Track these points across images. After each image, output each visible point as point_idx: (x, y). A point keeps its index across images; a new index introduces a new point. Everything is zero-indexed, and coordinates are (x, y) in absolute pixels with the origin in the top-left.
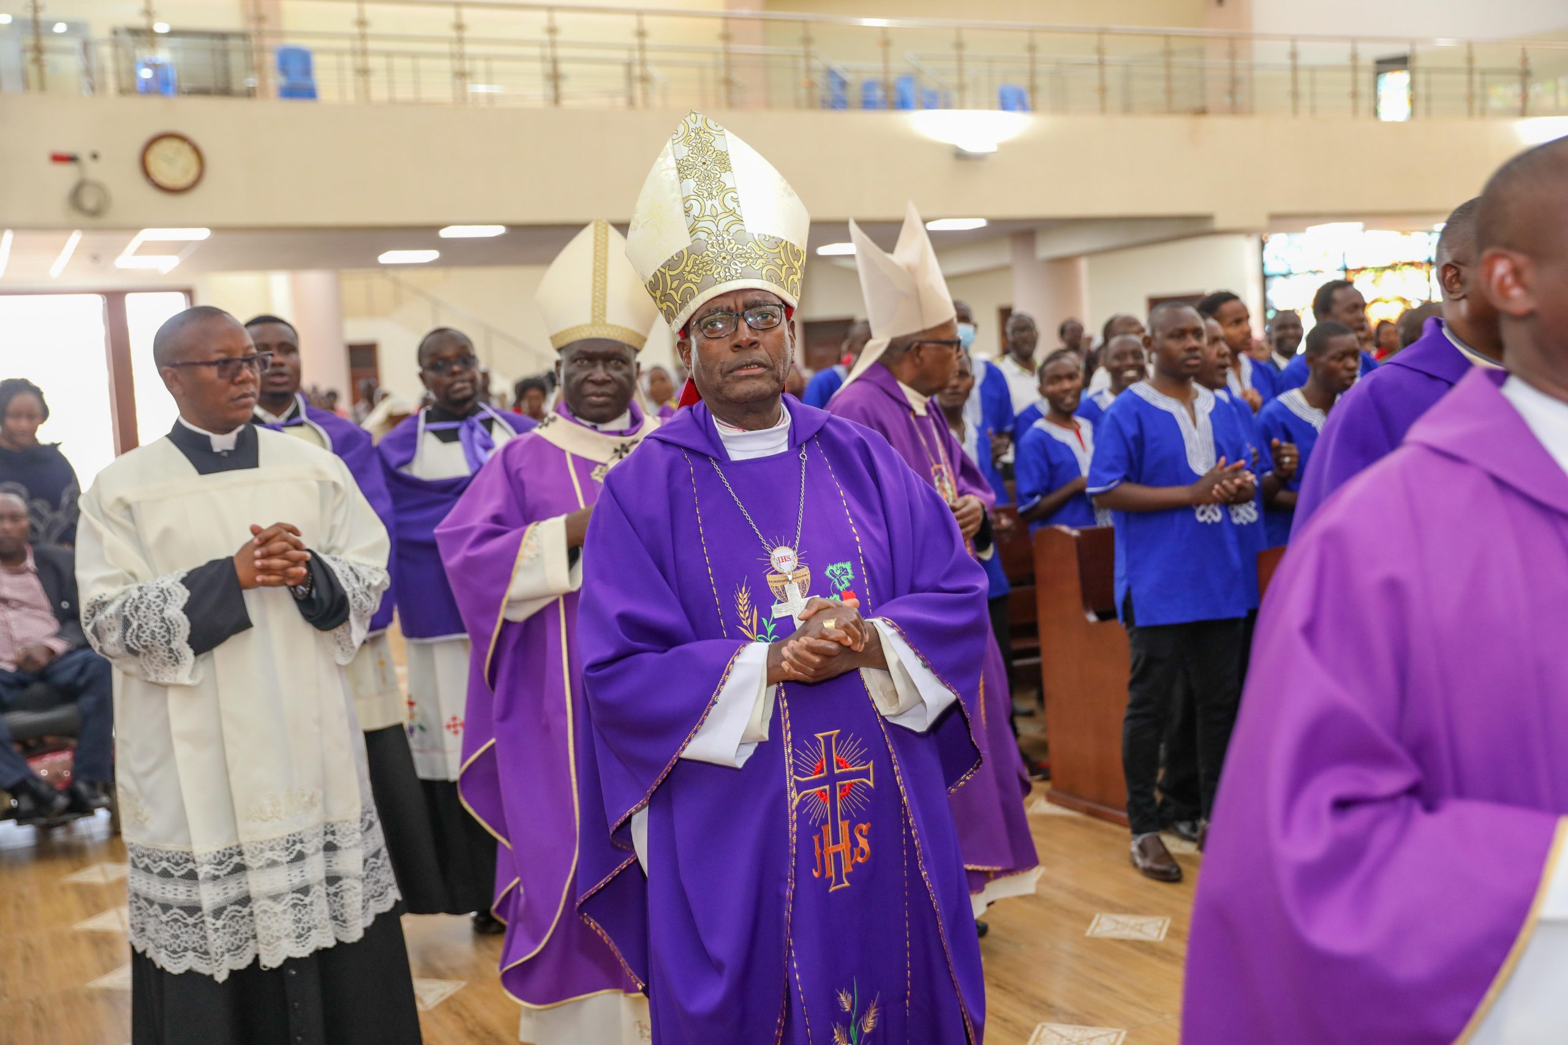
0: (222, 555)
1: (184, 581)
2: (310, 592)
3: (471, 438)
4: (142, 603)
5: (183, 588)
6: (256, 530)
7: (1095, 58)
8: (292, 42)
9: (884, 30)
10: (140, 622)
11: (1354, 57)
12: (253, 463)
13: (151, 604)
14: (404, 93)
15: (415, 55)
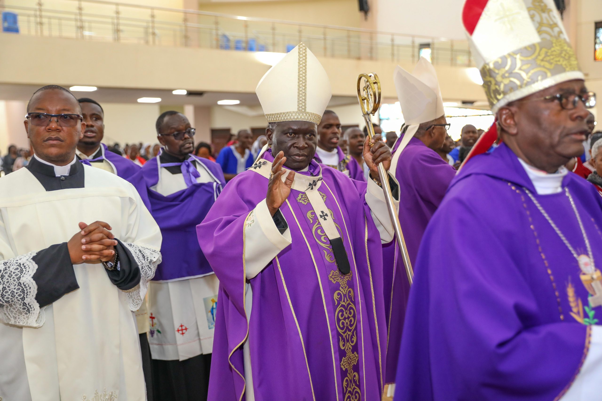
0: (60, 241)
1: (34, 259)
2: (116, 265)
3: (188, 171)
4: (6, 273)
5: (34, 263)
6: (82, 226)
7: (322, 36)
8: (7, 10)
9: (245, 21)
10: (4, 286)
11: (413, 42)
12: (81, 185)
13: (12, 273)
14: (55, 33)
15: (60, 19)
